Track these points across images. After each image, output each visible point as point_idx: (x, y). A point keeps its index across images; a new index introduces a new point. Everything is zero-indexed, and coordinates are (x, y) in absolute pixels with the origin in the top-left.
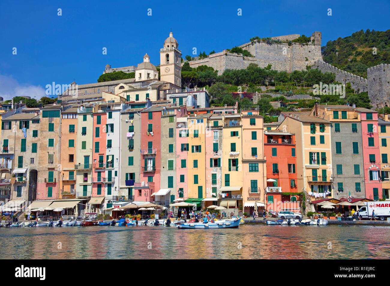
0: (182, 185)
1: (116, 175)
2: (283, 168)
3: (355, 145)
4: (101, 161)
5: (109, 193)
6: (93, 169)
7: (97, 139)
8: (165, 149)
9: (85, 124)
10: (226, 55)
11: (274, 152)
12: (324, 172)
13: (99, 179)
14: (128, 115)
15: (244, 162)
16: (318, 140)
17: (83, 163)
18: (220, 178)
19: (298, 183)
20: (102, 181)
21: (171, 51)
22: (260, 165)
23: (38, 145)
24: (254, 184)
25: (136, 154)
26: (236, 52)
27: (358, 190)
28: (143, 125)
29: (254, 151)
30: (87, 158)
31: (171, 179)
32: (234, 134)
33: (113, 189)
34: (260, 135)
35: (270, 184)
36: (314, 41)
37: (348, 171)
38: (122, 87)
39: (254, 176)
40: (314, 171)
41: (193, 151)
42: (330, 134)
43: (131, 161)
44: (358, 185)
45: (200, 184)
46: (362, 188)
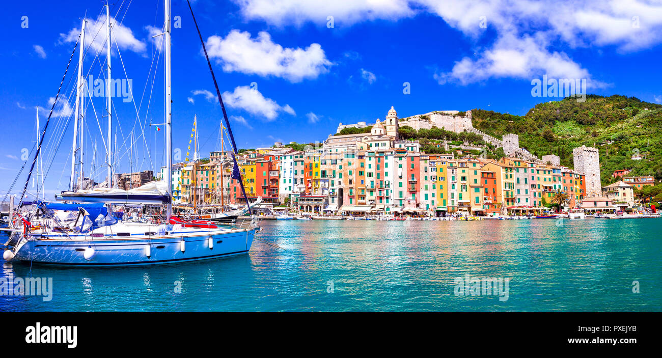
0: (433, 199)
1: (391, 192)
2: (490, 191)
3: (526, 179)
4: (381, 184)
5: (387, 202)
6: (377, 189)
7: (378, 171)
8: (422, 179)
9: (370, 162)
10: (419, 120)
11: (486, 182)
12: (512, 193)
13: (380, 194)
14: (398, 158)
15: (471, 187)
16: (509, 176)
17: (370, 185)
18: (456, 195)
19: (498, 199)
20: (382, 195)
21: (393, 117)
22: (480, 189)
23: (343, 174)
24: (477, 198)
25: (405, 181)
26: (425, 119)
27: (527, 201)
28: (408, 165)
29: (476, 181)
30: (372, 182)
31: (426, 195)
32: (464, 171)
33: (389, 200)
34: (479, 172)
35: (485, 199)
36: (467, 115)
37: (523, 192)
38: (366, 139)
39: (477, 194)
40: (507, 193)
41: (440, 180)
42: (514, 173)
43: (401, 184)
44: (527, 199)
45: (444, 198)
46: (529, 201)
